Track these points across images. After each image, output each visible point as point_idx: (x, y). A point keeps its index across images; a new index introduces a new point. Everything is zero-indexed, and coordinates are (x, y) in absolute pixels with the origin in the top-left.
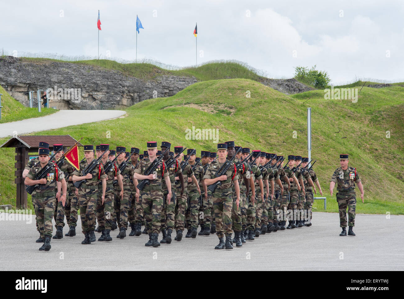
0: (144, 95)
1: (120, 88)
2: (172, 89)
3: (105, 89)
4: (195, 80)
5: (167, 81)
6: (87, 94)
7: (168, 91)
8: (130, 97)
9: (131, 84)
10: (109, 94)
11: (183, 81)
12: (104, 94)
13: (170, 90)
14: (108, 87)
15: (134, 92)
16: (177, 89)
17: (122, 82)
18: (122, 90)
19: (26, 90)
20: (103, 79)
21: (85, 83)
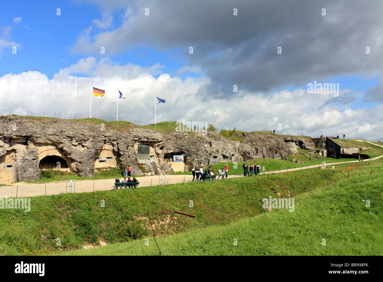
0: (121, 142)
1: (103, 137)
2: (140, 137)
3: (91, 139)
4: (155, 131)
5: (137, 132)
6: (77, 143)
7: (137, 139)
8: (111, 144)
9: (111, 134)
10: (94, 142)
11: (147, 132)
12: (90, 142)
13: (138, 138)
14: (94, 137)
15: (114, 140)
16: (144, 137)
17: (104, 133)
18: (104, 139)
19: (25, 142)
20: (90, 131)
21: (75, 135)
